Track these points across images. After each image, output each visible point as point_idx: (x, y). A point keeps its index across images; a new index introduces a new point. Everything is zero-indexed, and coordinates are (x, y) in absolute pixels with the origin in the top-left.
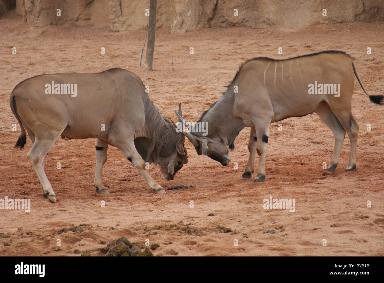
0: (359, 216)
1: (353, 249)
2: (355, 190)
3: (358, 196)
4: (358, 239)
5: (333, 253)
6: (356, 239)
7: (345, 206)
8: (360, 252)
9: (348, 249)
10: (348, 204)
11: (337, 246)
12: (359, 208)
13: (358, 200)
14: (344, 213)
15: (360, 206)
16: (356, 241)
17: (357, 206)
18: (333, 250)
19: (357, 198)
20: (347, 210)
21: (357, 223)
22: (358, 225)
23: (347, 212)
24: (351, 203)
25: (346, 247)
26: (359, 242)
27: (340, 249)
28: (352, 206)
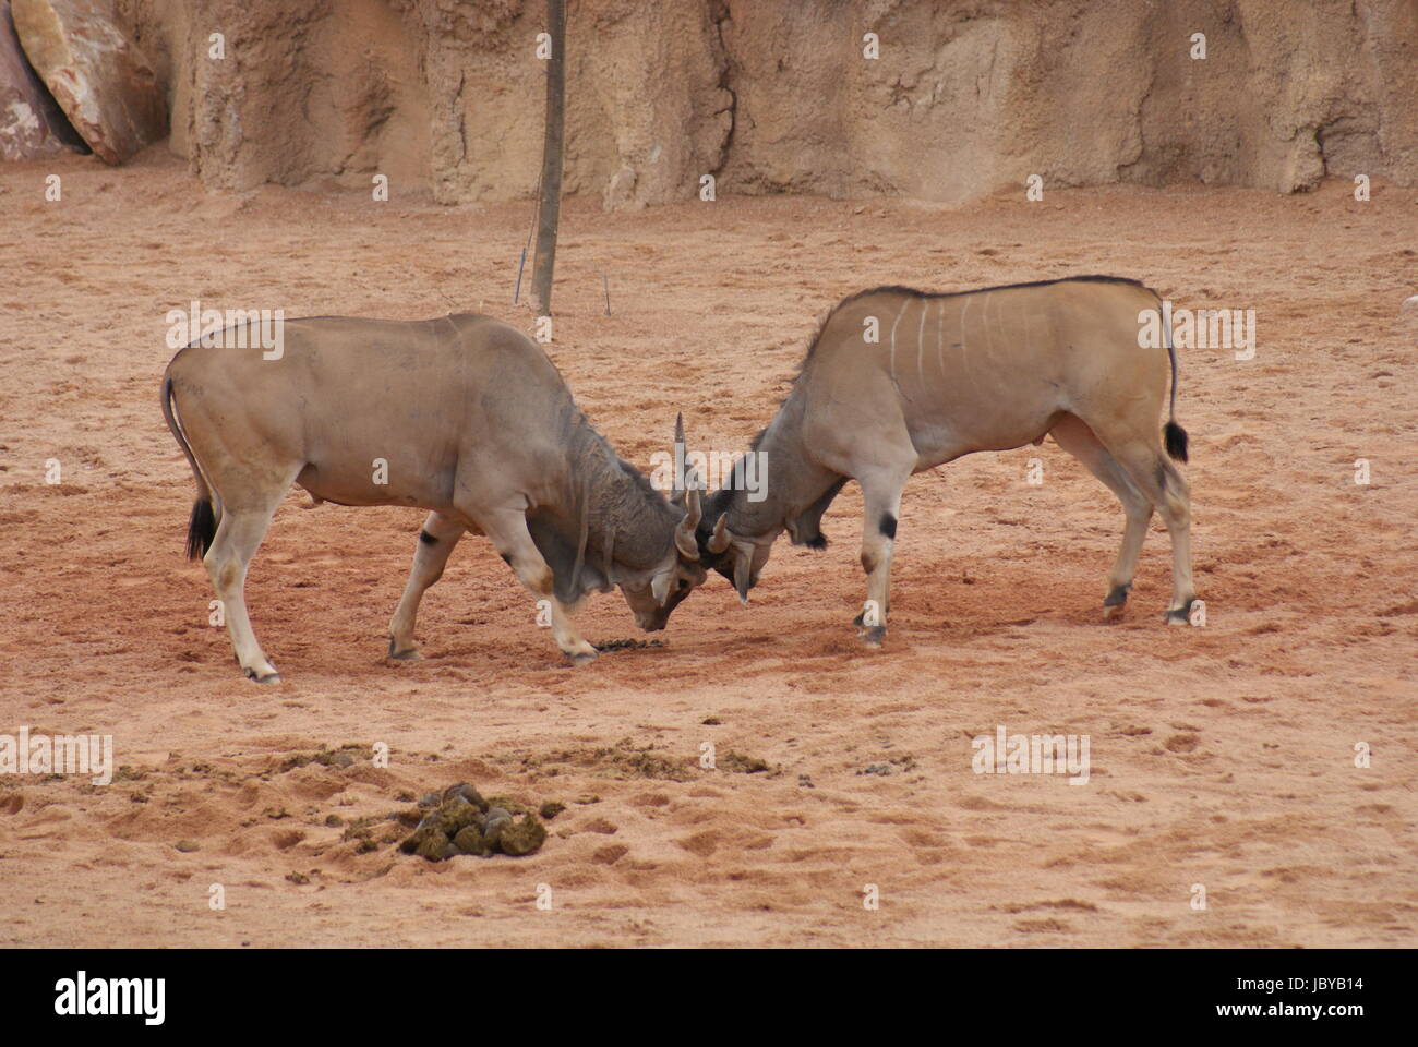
0: (1124, 728)
1: (1105, 822)
2: (1115, 656)
3: (1121, 672)
4: (1119, 792)
5: (1050, 832)
6: (1115, 793)
7: (1086, 699)
8: (1123, 829)
9: (1092, 820)
10: (1093, 696)
11: (1060, 813)
12: (1125, 707)
13: (1120, 683)
14: (1081, 720)
15: (1126, 701)
16: (1114, 798)
17: (1117, 700)
18: (1051, 824)
19: (1119, 678)
20: (1091, 712)
21: (1116, 748)
22: (1120, 752)
23: (1091, 718)
24: (1103, 693)
25: (1085, 815)
26: (1123, 800)
27: (1070, 820)
28: (1104, 701)
